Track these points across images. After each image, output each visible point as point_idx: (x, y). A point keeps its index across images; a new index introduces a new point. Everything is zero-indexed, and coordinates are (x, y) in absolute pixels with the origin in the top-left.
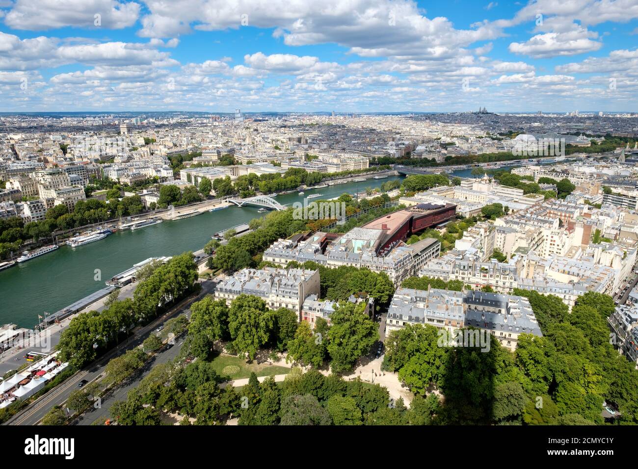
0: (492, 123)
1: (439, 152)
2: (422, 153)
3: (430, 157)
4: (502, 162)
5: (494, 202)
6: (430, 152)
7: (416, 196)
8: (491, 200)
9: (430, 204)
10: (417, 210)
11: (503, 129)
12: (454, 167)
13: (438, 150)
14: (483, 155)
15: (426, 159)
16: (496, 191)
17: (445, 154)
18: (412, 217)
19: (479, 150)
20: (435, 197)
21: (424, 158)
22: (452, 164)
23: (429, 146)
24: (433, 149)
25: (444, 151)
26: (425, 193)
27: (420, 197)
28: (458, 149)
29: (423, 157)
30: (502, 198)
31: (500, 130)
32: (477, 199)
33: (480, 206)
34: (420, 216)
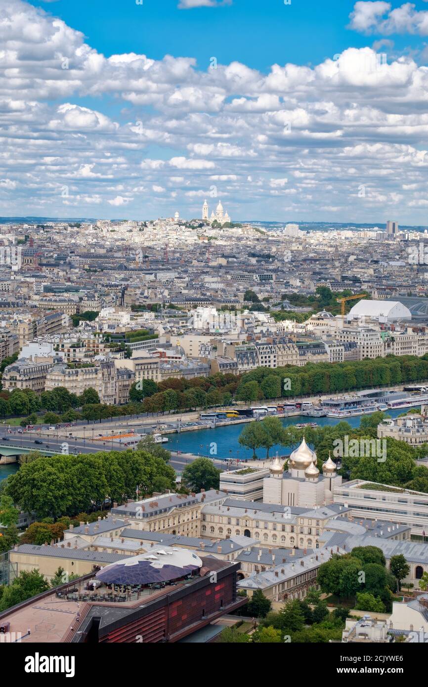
0: (253, 261)
1: (108, 365)
2: (44, 370)
3: (77, 385)
4: (324, 398)
5: (353, 544)
6: (75, 365)
7: (69, 536)
8: (340, 537)
9: (145, 565)
10: (103, 591)
11: (297, 283)
12: (163, 419)
13: (101, 357)
14: (261, 375)
15: (61, 392)
16: (346, 502)
17: (129, 374)
18: (95, 622)
19: (241, 355)
20: (140, 536)
21: (58, 390)
22: (162, 408)
23: (67, 343)
24: (80, 354)
25: (122, 363)
26: (100, 523)
27: (86, 540)
28: (170, 353)
29: (50, 386)
30: (373, 527)
31: (287, 284)
32: (288, 534)
33: (311, 564)
34: (120, 615)
